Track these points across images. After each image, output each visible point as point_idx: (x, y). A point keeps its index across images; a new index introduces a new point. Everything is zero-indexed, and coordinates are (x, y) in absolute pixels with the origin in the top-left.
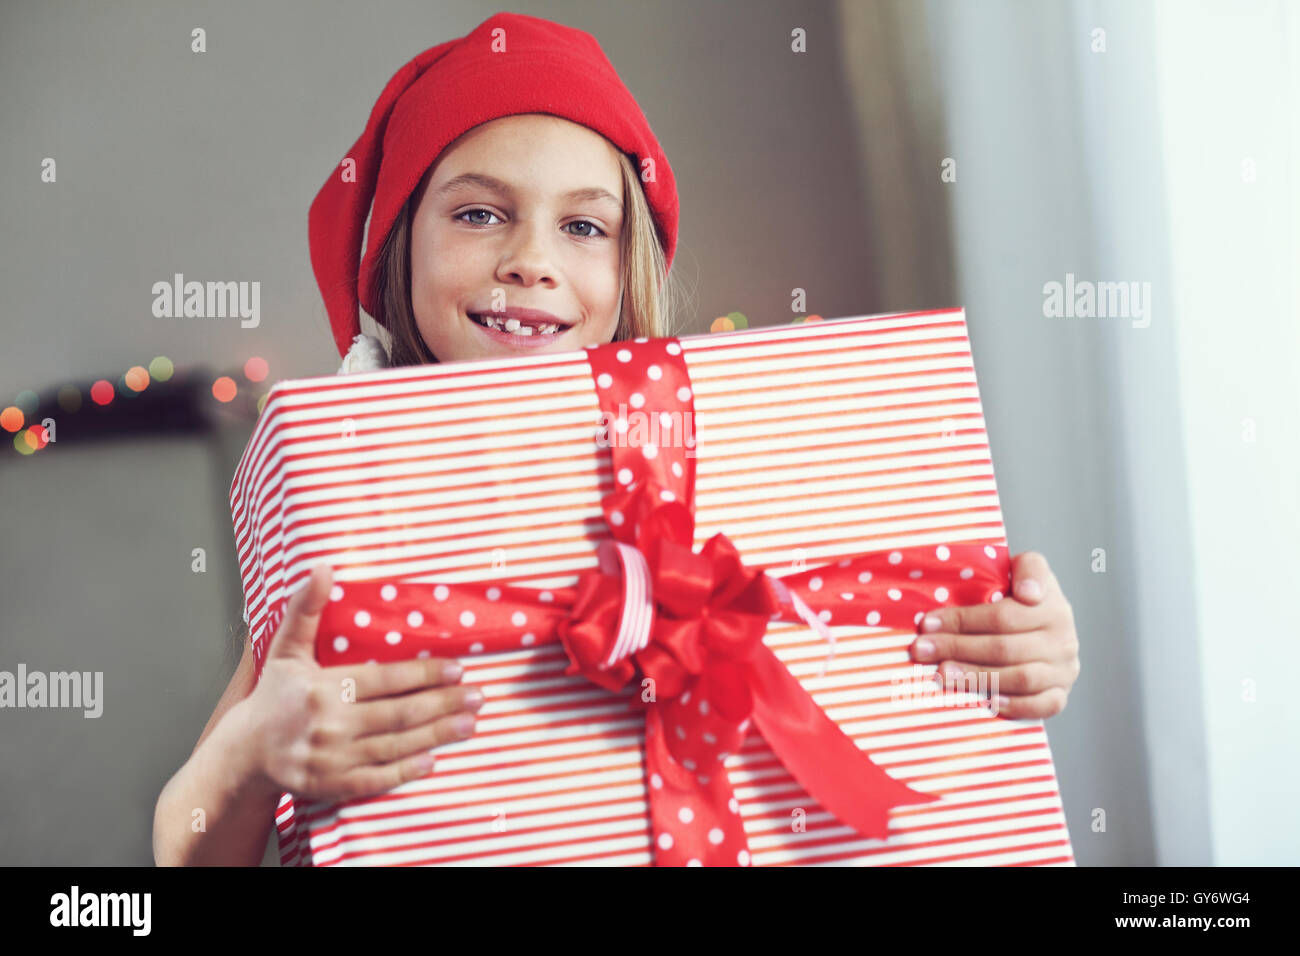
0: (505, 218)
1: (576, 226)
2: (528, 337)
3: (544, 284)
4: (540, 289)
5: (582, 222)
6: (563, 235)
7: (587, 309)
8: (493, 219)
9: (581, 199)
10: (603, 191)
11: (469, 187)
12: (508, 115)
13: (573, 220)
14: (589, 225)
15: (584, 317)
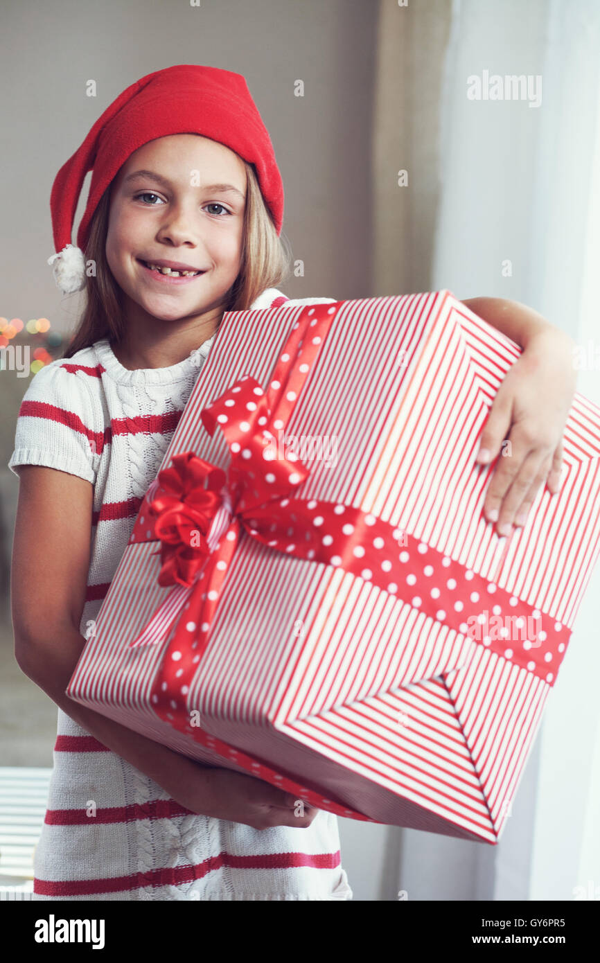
0: (166, 200)
1: (213, 208)
2: (175, 278)
3: (186, 246)
4: (184, 249)
5: (217, 205)
6: (202, 212)
7: (216, 262)
8: (159, 201)
9: (215, 191)
10: (230, 186)
11: (144, 179)
12: (173, 134)
13: (210, 203)
14: (220, 206)
15: (214, 266)
